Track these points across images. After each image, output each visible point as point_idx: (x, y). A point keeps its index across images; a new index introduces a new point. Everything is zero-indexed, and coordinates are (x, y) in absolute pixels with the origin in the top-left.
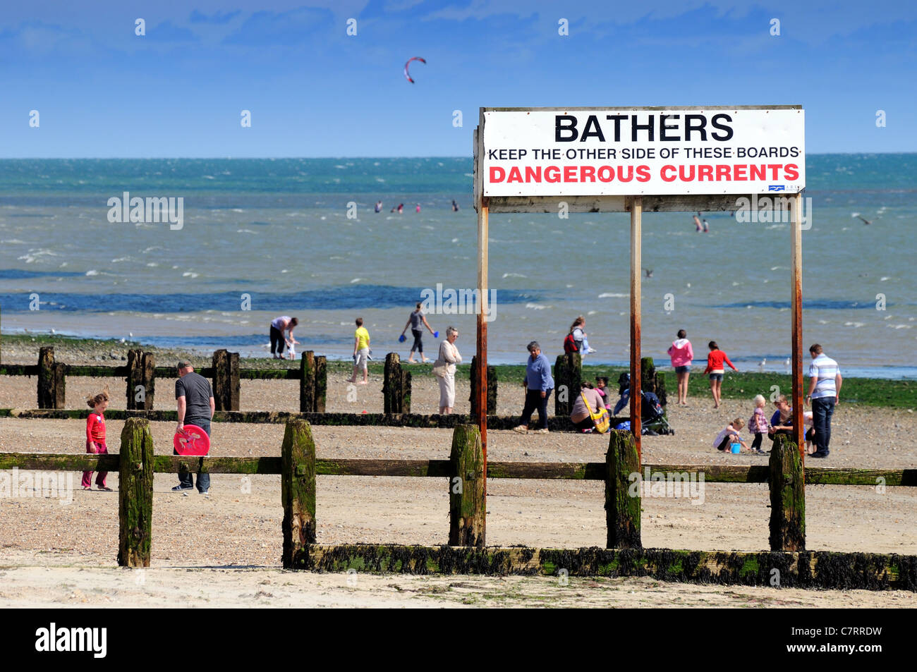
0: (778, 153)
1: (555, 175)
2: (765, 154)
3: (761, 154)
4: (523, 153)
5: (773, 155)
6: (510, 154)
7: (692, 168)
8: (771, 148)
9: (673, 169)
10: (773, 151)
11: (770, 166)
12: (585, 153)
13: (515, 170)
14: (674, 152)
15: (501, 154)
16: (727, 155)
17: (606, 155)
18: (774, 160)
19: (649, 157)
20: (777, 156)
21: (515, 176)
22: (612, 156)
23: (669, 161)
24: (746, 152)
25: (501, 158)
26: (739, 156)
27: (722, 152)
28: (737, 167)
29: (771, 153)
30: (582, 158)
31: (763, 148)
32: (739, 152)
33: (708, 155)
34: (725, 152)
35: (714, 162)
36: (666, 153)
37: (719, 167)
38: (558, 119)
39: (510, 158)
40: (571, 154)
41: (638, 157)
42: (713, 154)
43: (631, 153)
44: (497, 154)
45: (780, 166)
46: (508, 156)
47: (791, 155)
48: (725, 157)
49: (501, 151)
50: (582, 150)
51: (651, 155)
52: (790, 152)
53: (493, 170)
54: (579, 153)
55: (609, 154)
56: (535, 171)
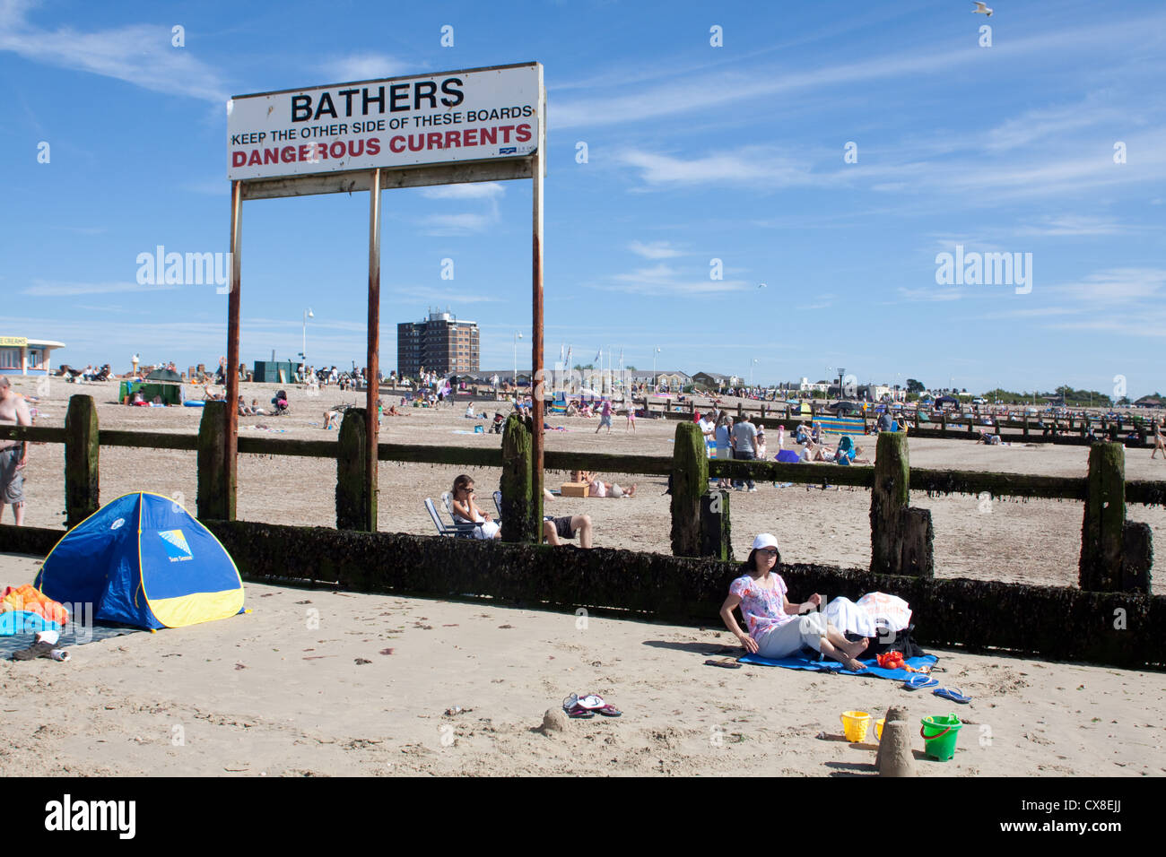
0: (510, 113)
1: (291, 155)
2: (497, 116)
3: (492, 116)
4: (262, 136)
5: (505, 116)
6: (252, 138)
7: (421, 137)
8: (502, 110)
9: (402, 139)
10: (506, 112)
11: (501, 129)
12: (318, 131)
13: (255, 153)
14: (403, 122)
15: (243, 139)
16: (457, 120)
17: (338, 131)
18: (506, 122)
19: (379, 129)
20: (508, 117)
21: (255, 159)
22: (343, 132)
23: (399, 132)
24: (477, 116)
25: (243, 143)
26: (469, 121)
27: (452, 118)
28: (466, 132)
29: (502, 114)
30: (315, 135)
31: (494, 111)
32: (469, 116)
33: (437, 122)
34: (455, 118)
35: (443, 129)
36: (395, 123)
37: (448, 134)
38: (295, 99)
39: (252, 142)
40: (306, 133)
41: (368, 130)
42: (443, 120)
43: (361, 127)
44: (240, 139)
45: (512, 128)
46: (249, 141)
47: (524, 115)
48: (455, 122)
49: (243, 135)
50: (315, 128)
51: (381, 127)
52: (523, 112)
53: (235, 155)
54: (312, 131)
55: (341, 129)
56: (273, 152)
